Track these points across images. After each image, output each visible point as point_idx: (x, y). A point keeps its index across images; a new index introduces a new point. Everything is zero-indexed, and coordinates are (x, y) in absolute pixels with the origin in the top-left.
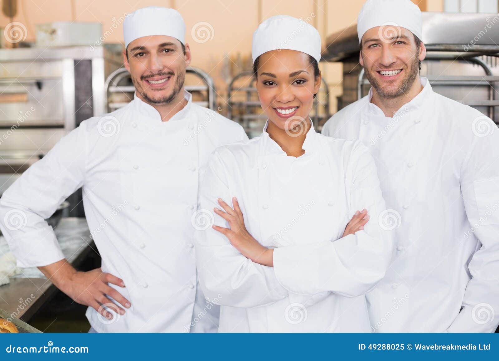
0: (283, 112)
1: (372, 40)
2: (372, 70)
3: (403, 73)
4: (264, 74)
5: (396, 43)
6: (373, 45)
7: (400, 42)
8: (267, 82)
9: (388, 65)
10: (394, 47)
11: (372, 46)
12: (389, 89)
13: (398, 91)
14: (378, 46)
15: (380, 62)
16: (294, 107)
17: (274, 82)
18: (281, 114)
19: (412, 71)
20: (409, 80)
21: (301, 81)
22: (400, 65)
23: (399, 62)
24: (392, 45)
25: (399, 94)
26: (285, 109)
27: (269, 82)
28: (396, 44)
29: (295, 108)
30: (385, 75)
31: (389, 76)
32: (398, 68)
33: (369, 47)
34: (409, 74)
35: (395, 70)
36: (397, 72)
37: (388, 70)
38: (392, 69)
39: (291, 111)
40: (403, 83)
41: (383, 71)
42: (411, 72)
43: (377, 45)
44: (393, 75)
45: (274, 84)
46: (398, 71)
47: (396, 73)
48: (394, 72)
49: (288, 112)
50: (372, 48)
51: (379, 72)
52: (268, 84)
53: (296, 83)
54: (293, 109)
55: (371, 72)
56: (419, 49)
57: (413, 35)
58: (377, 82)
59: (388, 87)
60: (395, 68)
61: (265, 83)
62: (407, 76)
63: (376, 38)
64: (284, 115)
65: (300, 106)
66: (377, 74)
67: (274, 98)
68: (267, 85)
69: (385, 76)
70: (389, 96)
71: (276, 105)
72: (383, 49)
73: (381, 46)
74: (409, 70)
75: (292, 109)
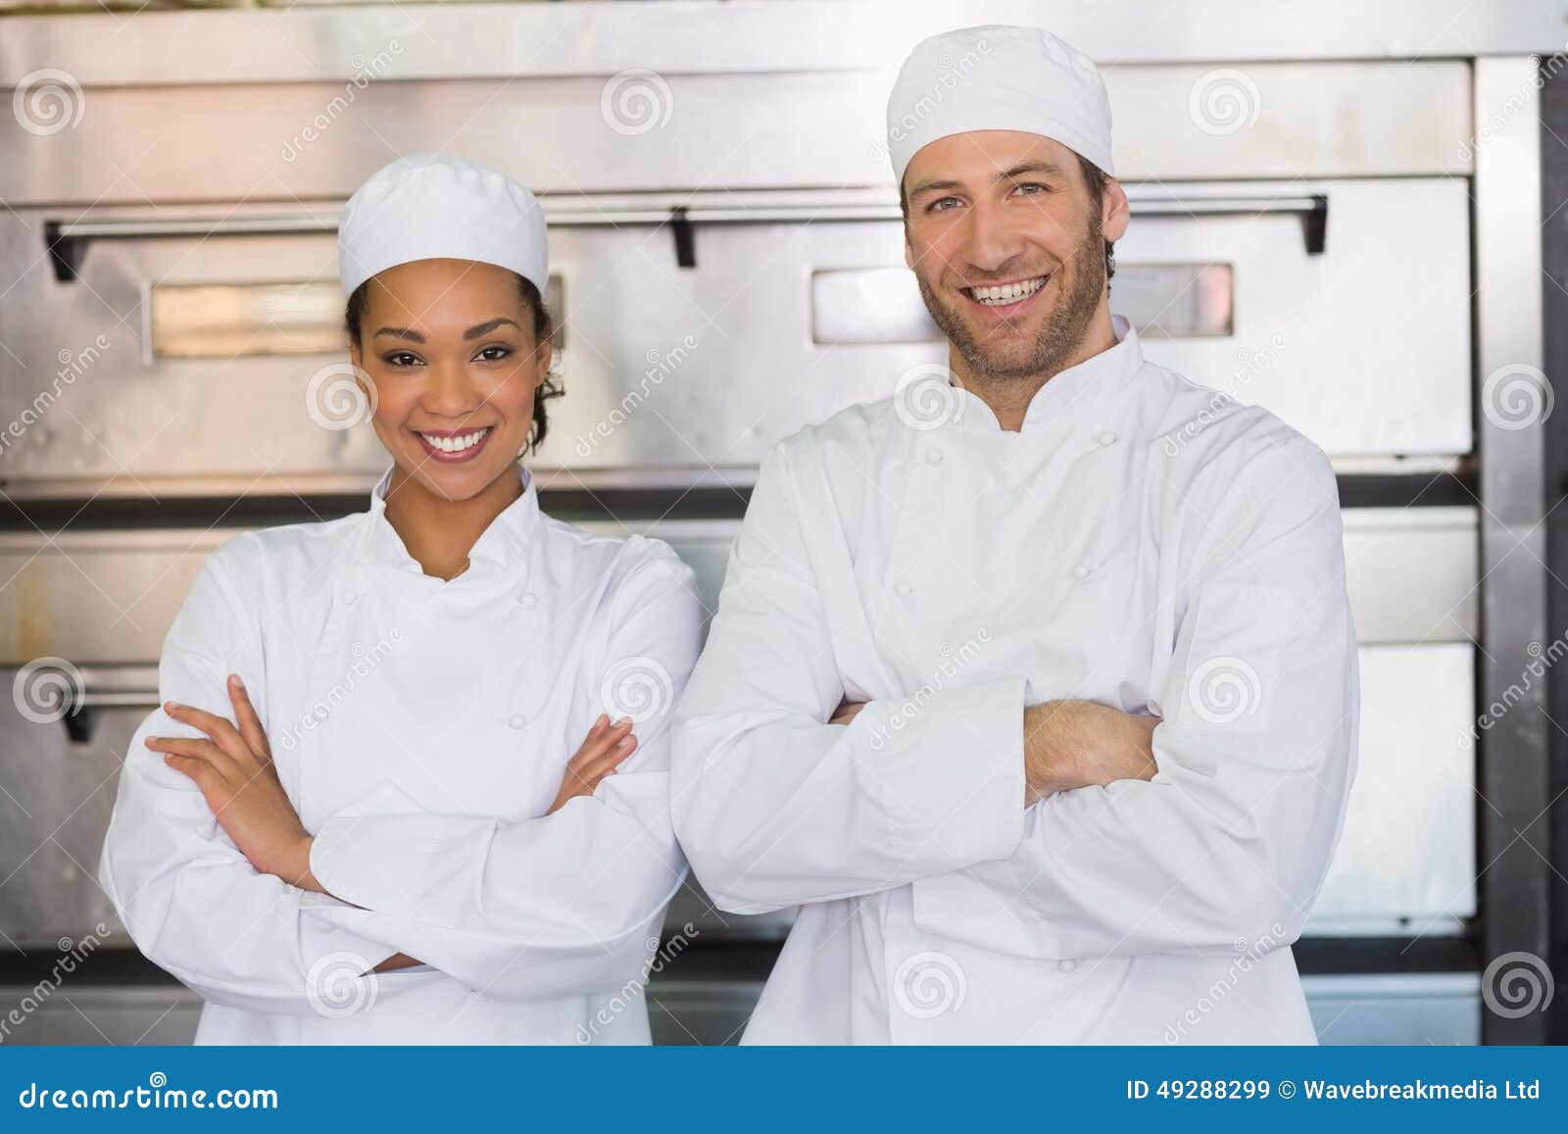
0: (446, 445)
1: (934, 187)
2: (942, 284)
3: (1051, 289)
4: (386, 331)
5: (1017, 189)
6: (940, 201)
7: (1032, 185)
8: (395, 356)
9: (994, 268)
10: (1014, 204)
11: (938, 207)
12: (1005, 350)
13: (1037, 350)
14: (959, 204)
15: (967, 259)
16: (478, 430)
17: (417, 356)
18: (441, 450)
19: (1082, 279)
20: (1073, 310)
21: (496, 349)
22: (1039, 263)
23: (1032, 251)
24: (1003, 200)
25: (1041, 362)
26: (453, 436)
27: (402, 356)
28: (1020, 192)
29: (482, 433)
30: (988, 302)
31: (1003, 302)
32: (1032, 274)
33: (930, 208)
34: (1072, 291)
35: (1020, 281)
36: (1026, 286)
37: (994, 282)
38: (1008, 278)
39: (471, 440)
40: (1053, 321)
41: (982, 287)
42: (1078, 284)
43: (955, 199)
44: (1017, 299)
45: (416, 361)
46: (1034, 285)
47: (1026, 291)
48: (1017, 288)
49: (460, 444)
50: (940, 212)
51: (968, 292)
52: (400, 363)
53: (482, 357)
54: (476, 437)
55: (942, 294)
56: (1100, 204)
57: (1075, 161)
58: (964, 327)
59: (1003, 341)
60: (1022, 275)
61: (389, 358)
62: (1065, 298)
63: (949, 177)
64: (448, 456)
65: (496, 425)
66: (962, 298)
67: (420, 402)
68: (395, 364)
69: (988, 306)
70: (1006, 372)
71: (424, 424)
72: (973, 214)
73: (968, 203)
74: (1069, 279)
75: (472, 434)
